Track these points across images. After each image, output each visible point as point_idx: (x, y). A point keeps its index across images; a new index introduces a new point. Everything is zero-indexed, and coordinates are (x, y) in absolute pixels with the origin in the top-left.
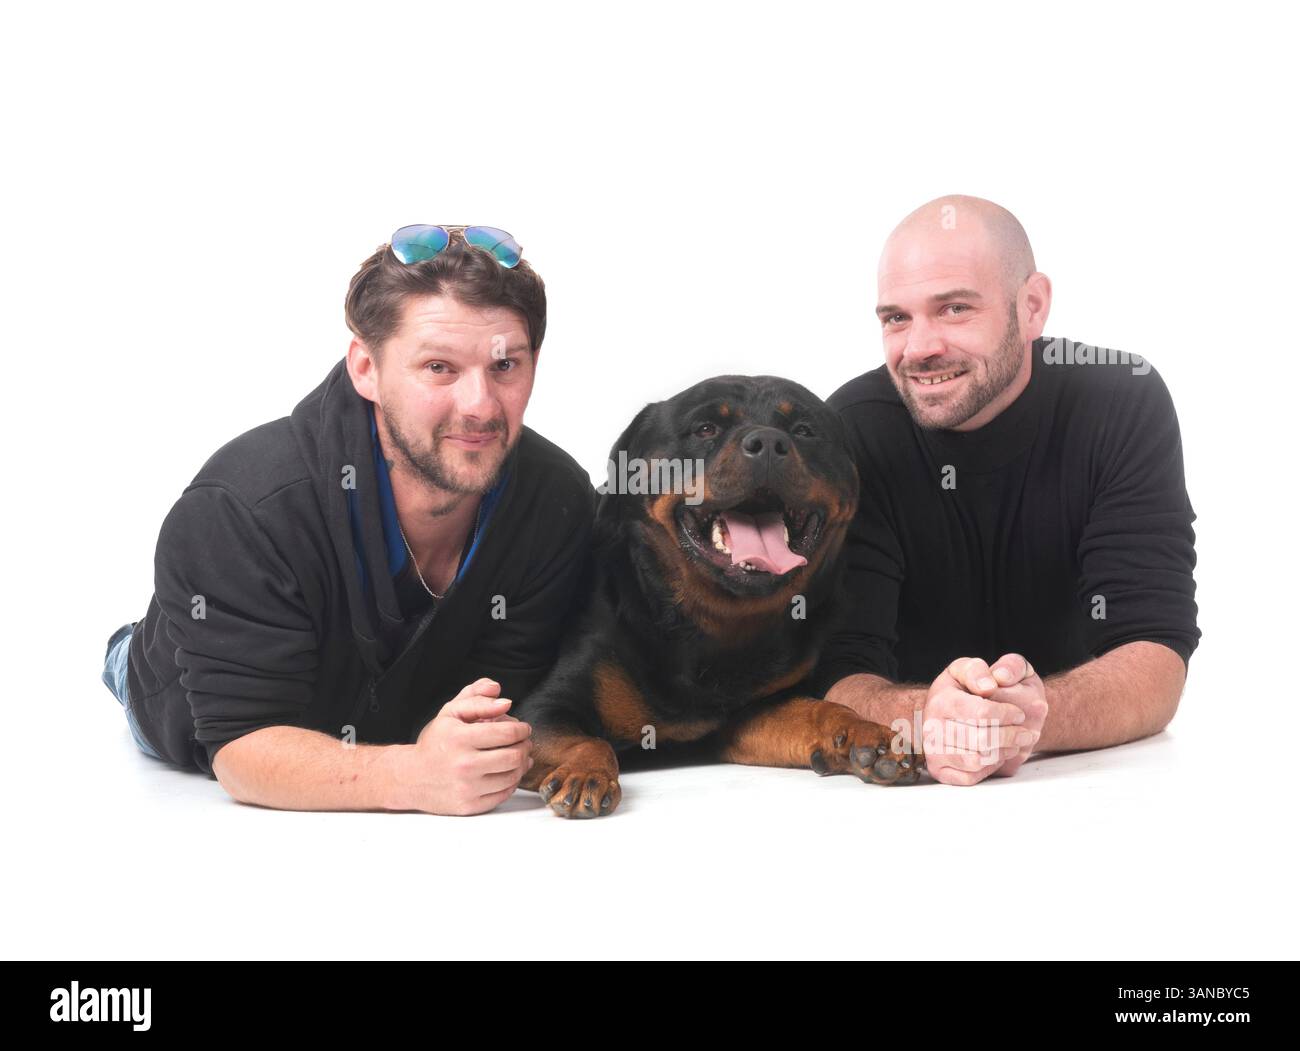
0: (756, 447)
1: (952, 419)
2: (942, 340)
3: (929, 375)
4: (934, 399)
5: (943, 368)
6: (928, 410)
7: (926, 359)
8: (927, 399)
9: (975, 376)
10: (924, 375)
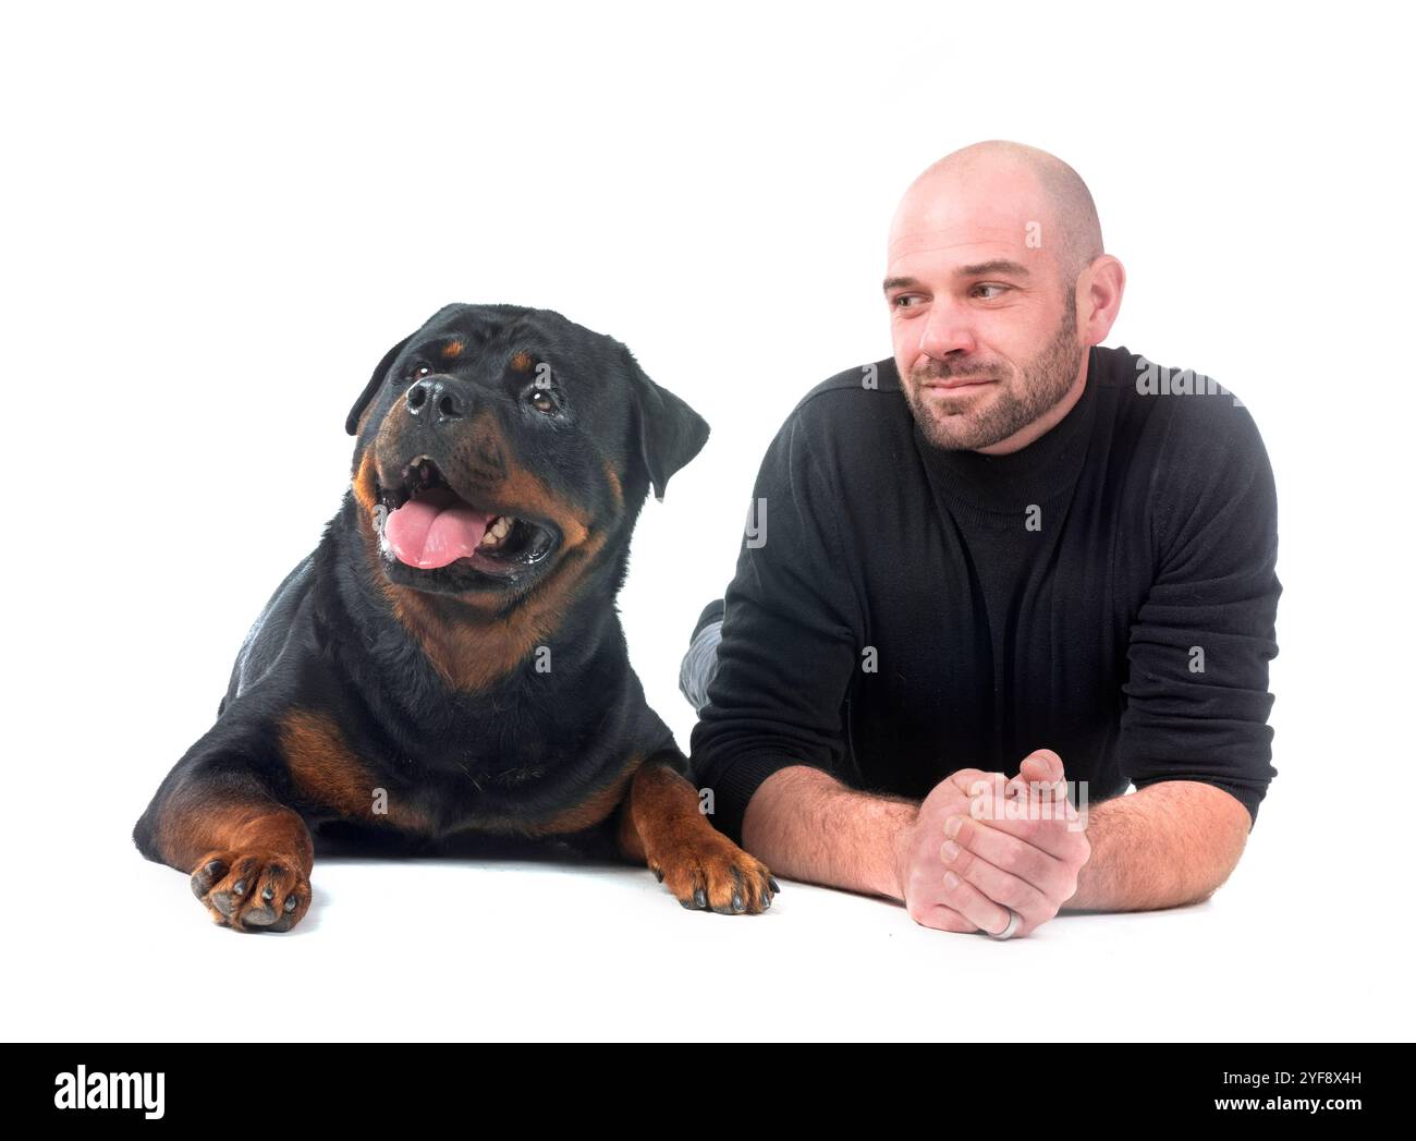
0: (420, 397)
1: (976, 436)
2: (971, 332)
3: (949, 381)
4: (953, 405)
5: (967, 373)
6: (946, 421)
7: (948, 353)
8: (945, 405)
9: (1008, 387)
10: (943, 381)
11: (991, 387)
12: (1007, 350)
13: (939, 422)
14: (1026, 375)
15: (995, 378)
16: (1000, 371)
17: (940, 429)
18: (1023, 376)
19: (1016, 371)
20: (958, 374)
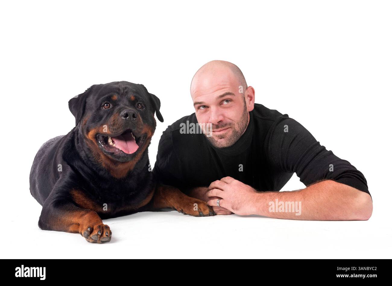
0: (126, 115)
1: (228, 144)
2: (223, 115)
3: (219, 129)
4: (221, 136)
5: (224, 127)
6: (219, 140)
7: (218, 122)
8: (219, 136)
9: (234, 128)
10: (217, 130)
11: (230, 129)
12: (233, 118)
13: (217, 141)
14: (238, 124)
15: (231, 126)
16: (232, 125)
17: (218, 143)
18: (237, 125)
19: (236, 124)
20: (221, 127)
